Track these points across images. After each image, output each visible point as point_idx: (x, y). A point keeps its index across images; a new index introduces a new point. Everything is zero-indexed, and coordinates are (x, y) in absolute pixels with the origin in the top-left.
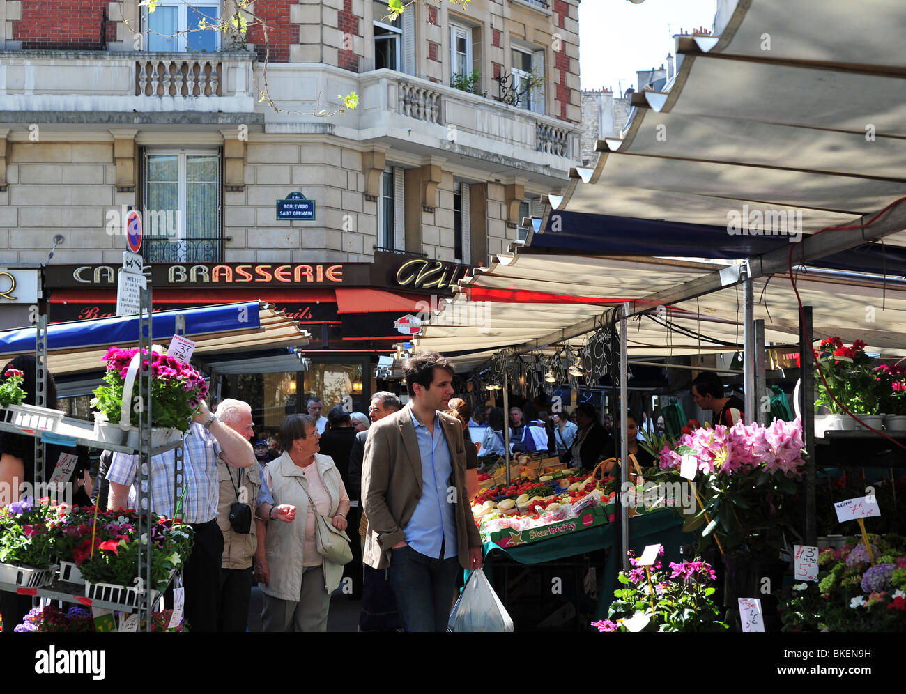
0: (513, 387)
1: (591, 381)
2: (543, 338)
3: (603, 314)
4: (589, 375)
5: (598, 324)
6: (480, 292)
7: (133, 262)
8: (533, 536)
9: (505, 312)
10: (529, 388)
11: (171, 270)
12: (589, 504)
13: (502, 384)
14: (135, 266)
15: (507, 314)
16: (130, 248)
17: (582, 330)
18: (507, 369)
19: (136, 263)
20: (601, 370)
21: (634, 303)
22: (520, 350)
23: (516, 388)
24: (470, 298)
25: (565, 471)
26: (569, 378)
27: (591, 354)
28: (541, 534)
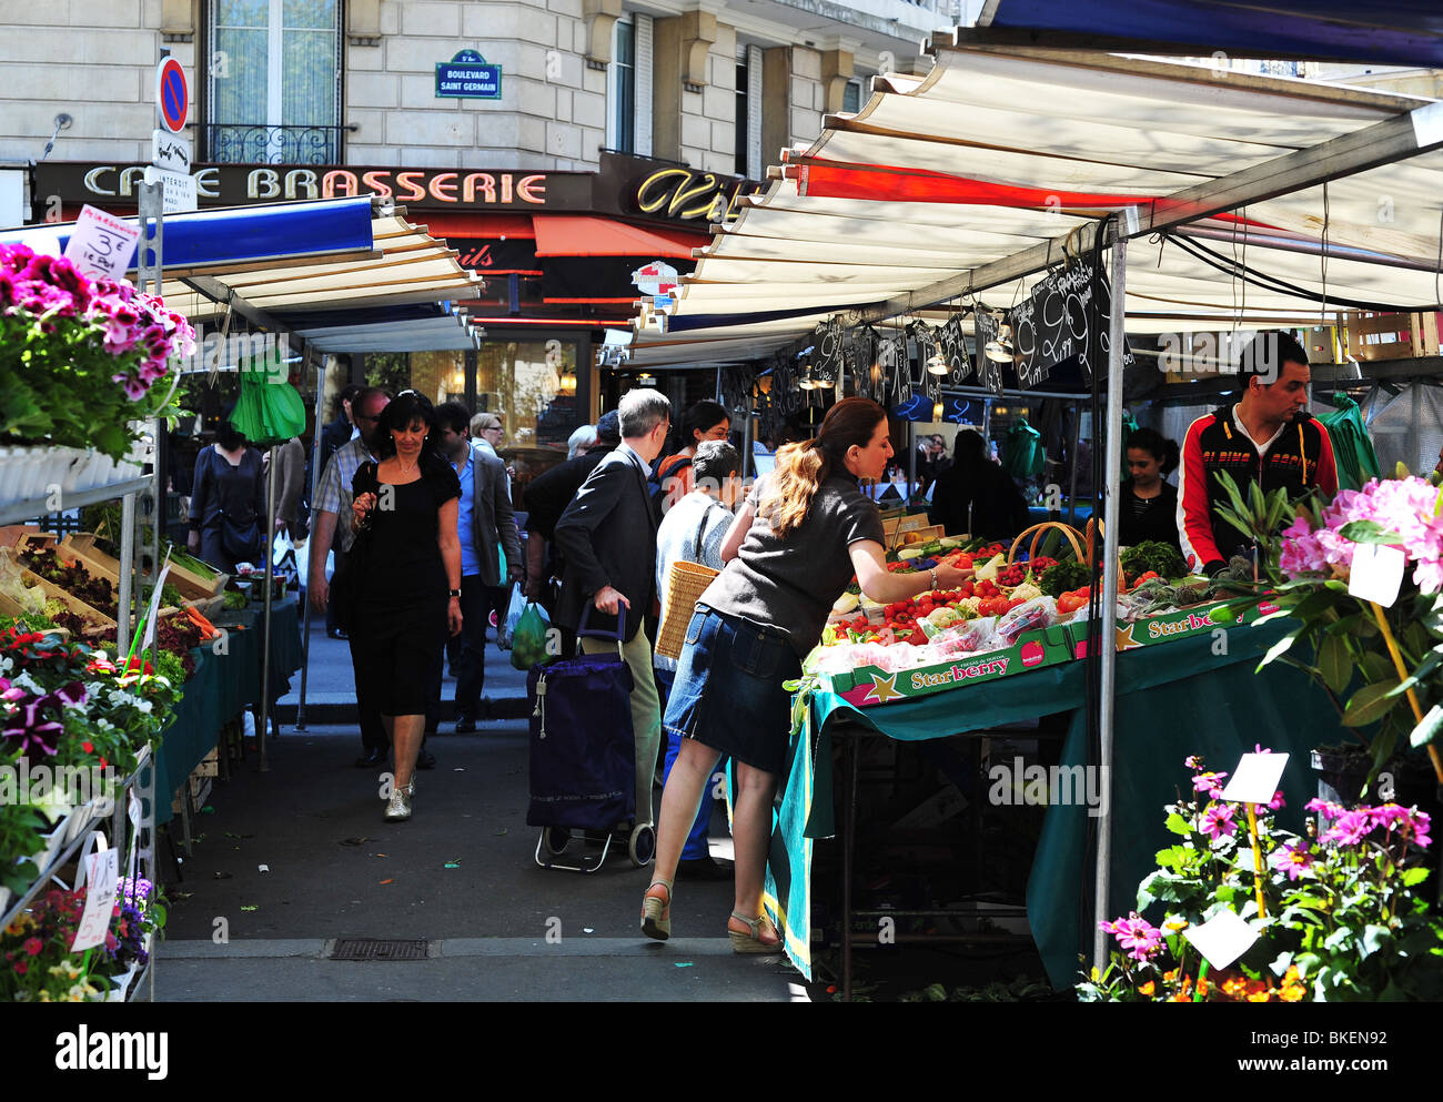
0: (857, 384)
1: (1032, 372)
2: (924, 290)
3: (1070, 236)
4: (1027, 361)
5: (1057, 254)
6: (829, 175)
7: (172, 151)
8: (921, 684)
9: (869, 227)
10: (889, 386)
11: (253, 177)
12: (1033, 620)
13: (835, 377)
14: (175, 157)
15: (873, 232)
16: (166, 124)
17: (1019, 270)
18: (844, 350)
19: (177, 152)
20: (1058, 349)
21: (1149, 205)
22: (871, 315)
23: (863, 386)
24: (804, 187)
25: (946, 542)
26: (981, 366)
27: (1036, 318)
28: (936, 681)
